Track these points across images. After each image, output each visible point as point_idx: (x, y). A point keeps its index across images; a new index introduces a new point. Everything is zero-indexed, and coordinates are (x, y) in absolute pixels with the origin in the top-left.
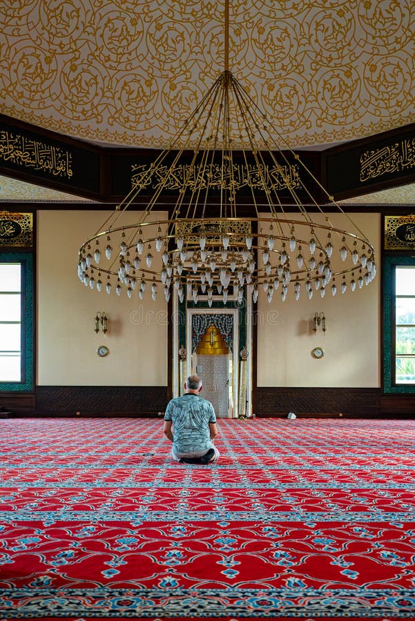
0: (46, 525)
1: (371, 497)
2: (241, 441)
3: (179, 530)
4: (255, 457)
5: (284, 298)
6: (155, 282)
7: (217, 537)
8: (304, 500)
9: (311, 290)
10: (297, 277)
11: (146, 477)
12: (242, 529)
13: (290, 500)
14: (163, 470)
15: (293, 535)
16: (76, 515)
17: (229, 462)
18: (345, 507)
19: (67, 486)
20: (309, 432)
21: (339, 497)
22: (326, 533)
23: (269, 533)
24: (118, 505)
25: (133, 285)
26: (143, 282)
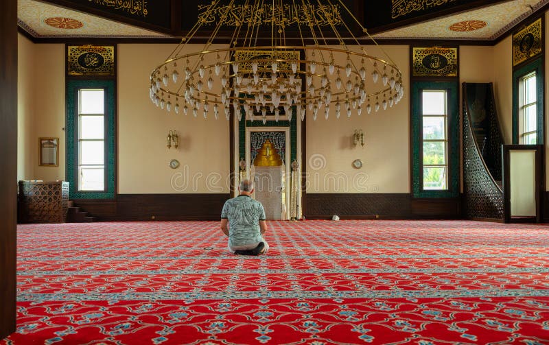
0: (110, 303)
1: (393, 280)
2: (290, 238)
3: (225, 306)
4: (300, 249)
5: (327, 117)
6: (217, 103)
7: (257, 311)
8: (336, 282)
9: (349, 109)
10: (338, 98)
11: (203, 266)
12: (279, 304)
13: (324, 282)
14: (219, 260)
15: (323, 309)
16: (137, 296)
17: (278, 253)
18: (370, 287)
19: (134, 273)
20: (349, 230)
21: (366, 279)
22: (350, 307)
23: (302, 307)
24: (175, 287)
25: (197, 106)
26: (207, 103)
